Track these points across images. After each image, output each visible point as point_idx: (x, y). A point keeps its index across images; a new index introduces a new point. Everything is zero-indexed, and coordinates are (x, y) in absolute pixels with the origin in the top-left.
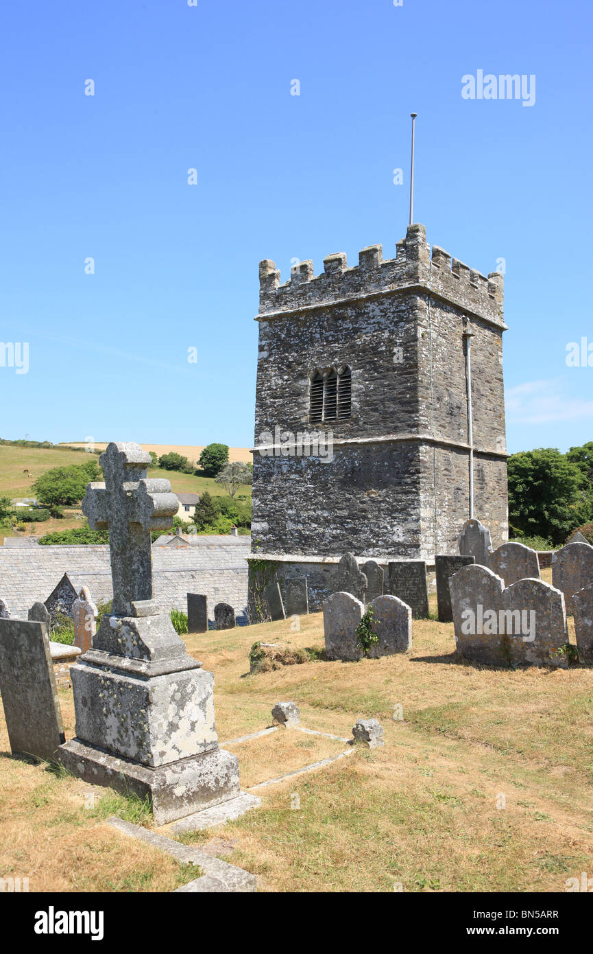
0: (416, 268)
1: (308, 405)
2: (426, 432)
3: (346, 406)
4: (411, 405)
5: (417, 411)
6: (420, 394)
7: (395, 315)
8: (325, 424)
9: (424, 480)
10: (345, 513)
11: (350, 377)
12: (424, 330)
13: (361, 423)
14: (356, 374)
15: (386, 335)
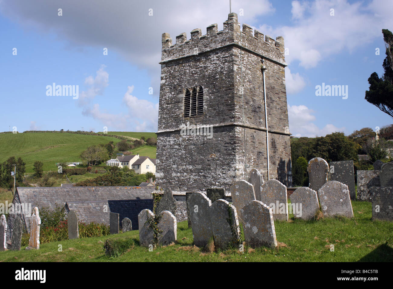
0: (233, 35)
1: (183, 108)
2: (239, 121)
3: (201, 108)
4: (231, 107)
5: (234, 110)
6: (235, 100)
7: (223, 59)
8: (191, 117)
9: (238, 148)
10: (200, 167)
11: (203, 92)
12: (237, 66)
13: (208, 117)
14: (205, 90)
15: (219, 70)
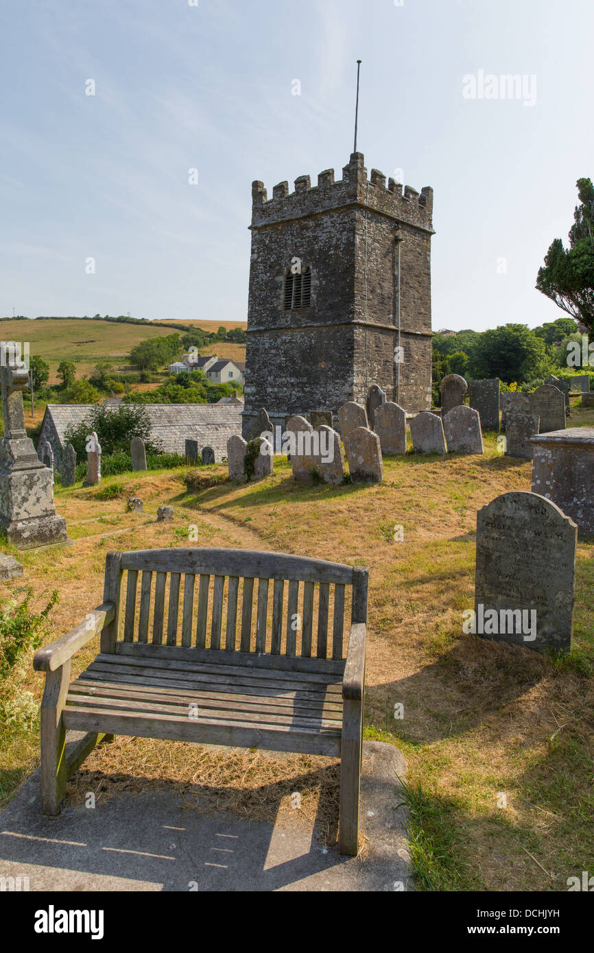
0: (356, 189)
1: (282, 297)
2: (359, 318)
3: (308, 297)
4: (350, 298)
5: (354, 301)
6: (356, 288)
7: (341, 225)
8: (293, 311)
9: (357, 355)
10: (305, 380)
11: (310, 274)
12: (361, 237)
13: (317, 311)
14: (314, 272)
15: (334, 242)
